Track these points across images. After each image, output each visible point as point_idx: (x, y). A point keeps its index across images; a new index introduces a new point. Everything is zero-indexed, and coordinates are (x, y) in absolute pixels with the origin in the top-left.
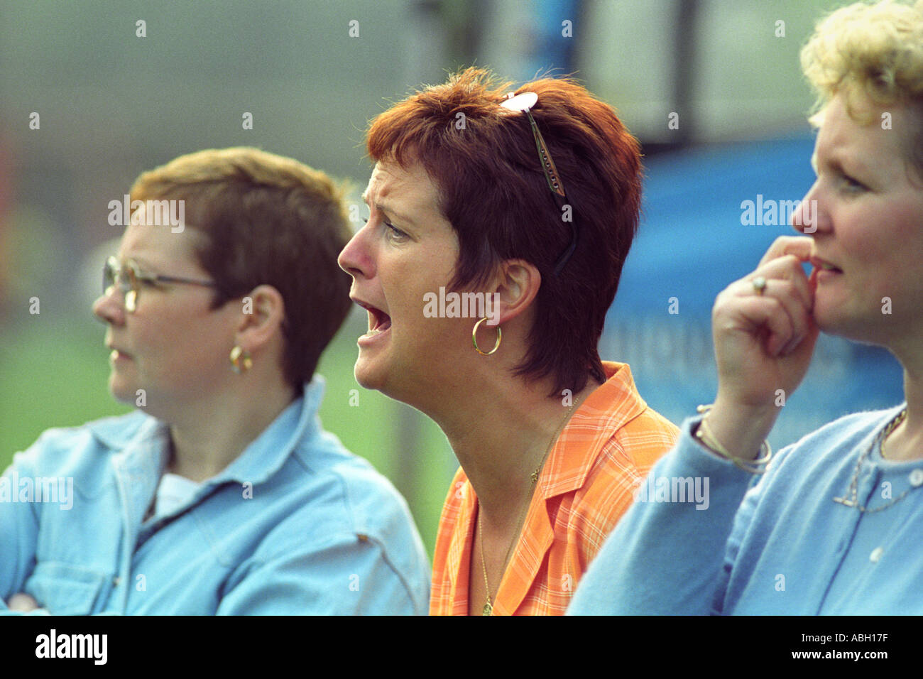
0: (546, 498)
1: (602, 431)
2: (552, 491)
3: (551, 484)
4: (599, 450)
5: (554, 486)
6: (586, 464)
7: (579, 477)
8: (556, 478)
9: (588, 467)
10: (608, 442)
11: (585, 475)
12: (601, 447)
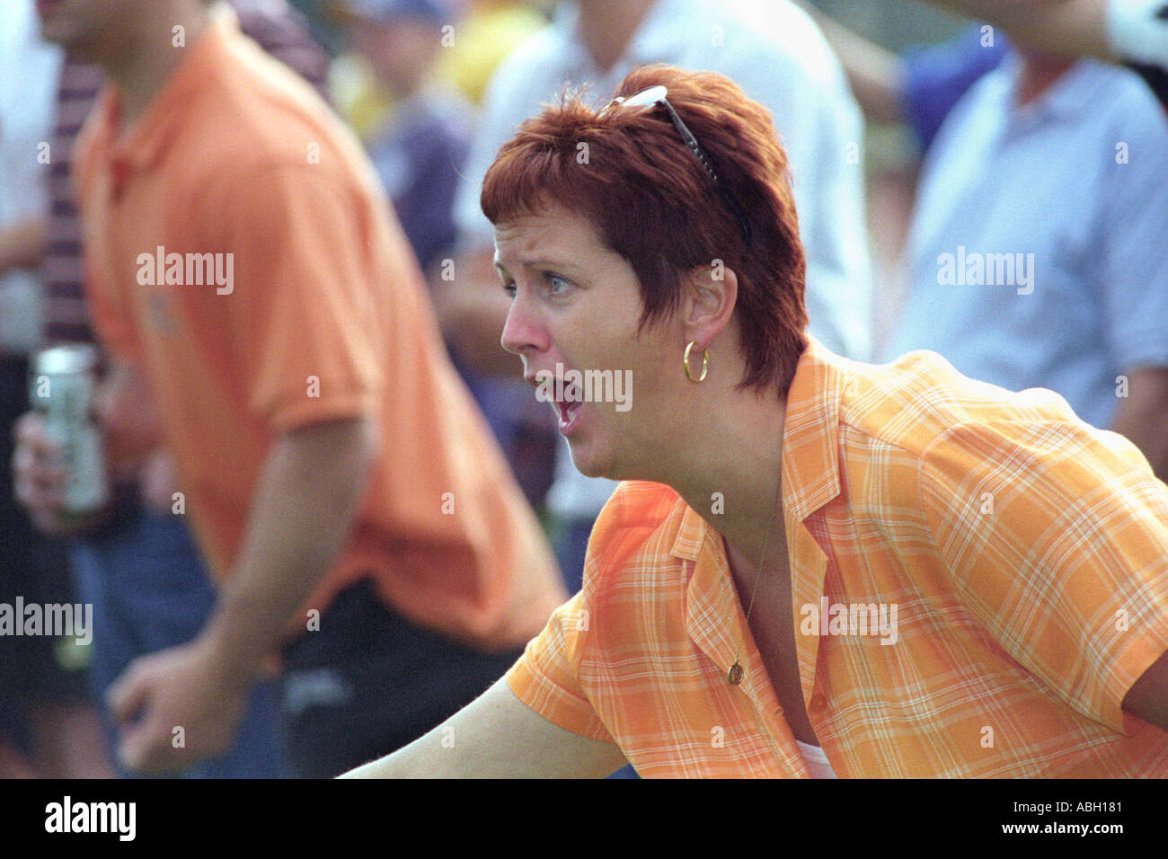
0: (801, 520)
1: (825, 423)
2: (805, 510)
3: (800, 502)
4: (835, 445)
5: (804, 503)
6: (830, 466)
7: (830, 483)
8: (802, 493)
9: (835, 469)
10: (839, 431)
11: (837, 479)
12: (835, 441)
